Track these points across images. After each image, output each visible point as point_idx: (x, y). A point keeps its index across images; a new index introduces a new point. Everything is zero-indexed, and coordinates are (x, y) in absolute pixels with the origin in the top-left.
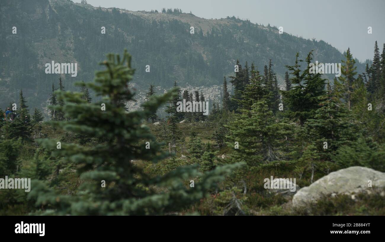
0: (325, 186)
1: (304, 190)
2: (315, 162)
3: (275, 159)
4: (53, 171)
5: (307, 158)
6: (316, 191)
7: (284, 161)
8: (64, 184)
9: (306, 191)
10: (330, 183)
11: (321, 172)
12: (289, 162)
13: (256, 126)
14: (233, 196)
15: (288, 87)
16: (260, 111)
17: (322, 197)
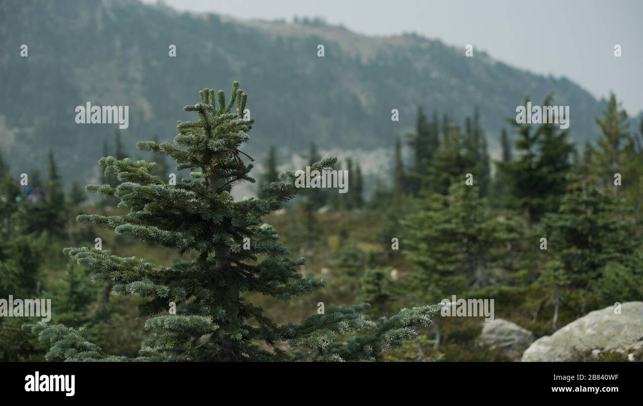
0: (581, 336)
1: (543, 342)
2: (561, 292)
3: (489, 284)
4: (100, 297)
5: (546, 283)
6: (564, 345)
7: (505, 288)
8: (118, 319)
9: (546, 344)
10: (589, 331)
11: (570, 309)
12: (513, 289)
13: (457, 223)
14: (417, 352)
15: (507, 155)
16: (465, 197)
17: (576, 356)
